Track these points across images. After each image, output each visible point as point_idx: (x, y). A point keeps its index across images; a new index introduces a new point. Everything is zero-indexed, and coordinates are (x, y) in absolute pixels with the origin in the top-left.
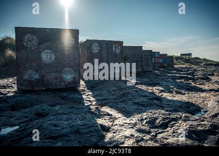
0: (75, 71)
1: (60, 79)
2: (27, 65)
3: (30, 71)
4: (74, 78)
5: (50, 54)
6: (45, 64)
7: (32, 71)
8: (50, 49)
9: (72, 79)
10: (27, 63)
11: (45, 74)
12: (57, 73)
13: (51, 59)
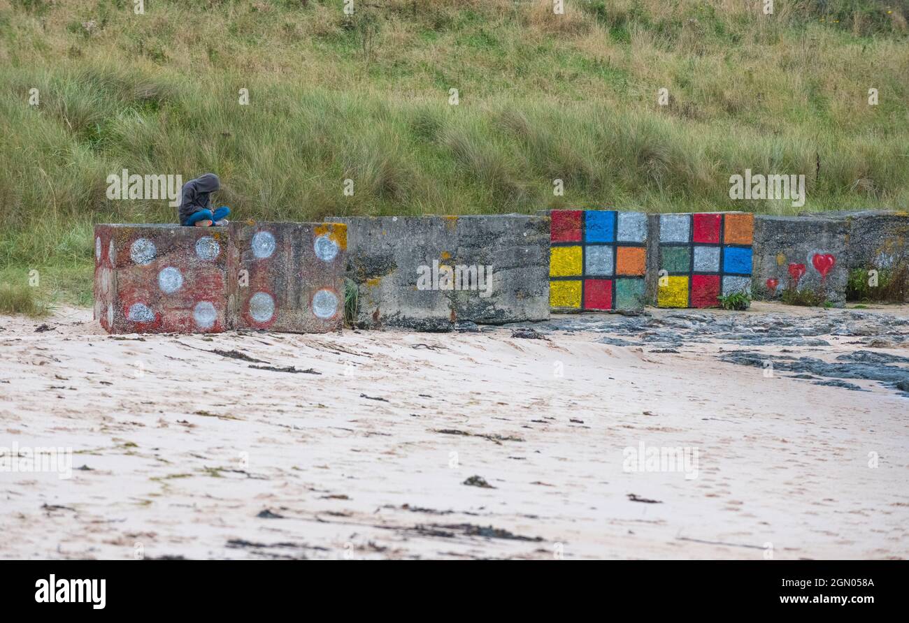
0: (219, 308)
1: (191, 321)
2: (135, 295)
3: (138, 305)
4: (216, 322)
5: (175, 275)
6: (165, 295)
7: (142, 305)
8: (175, 266)
9: (212, 324)
10: (134, 291)
11: (165, 312)
12: (185, 311)
13: (176, 285)
